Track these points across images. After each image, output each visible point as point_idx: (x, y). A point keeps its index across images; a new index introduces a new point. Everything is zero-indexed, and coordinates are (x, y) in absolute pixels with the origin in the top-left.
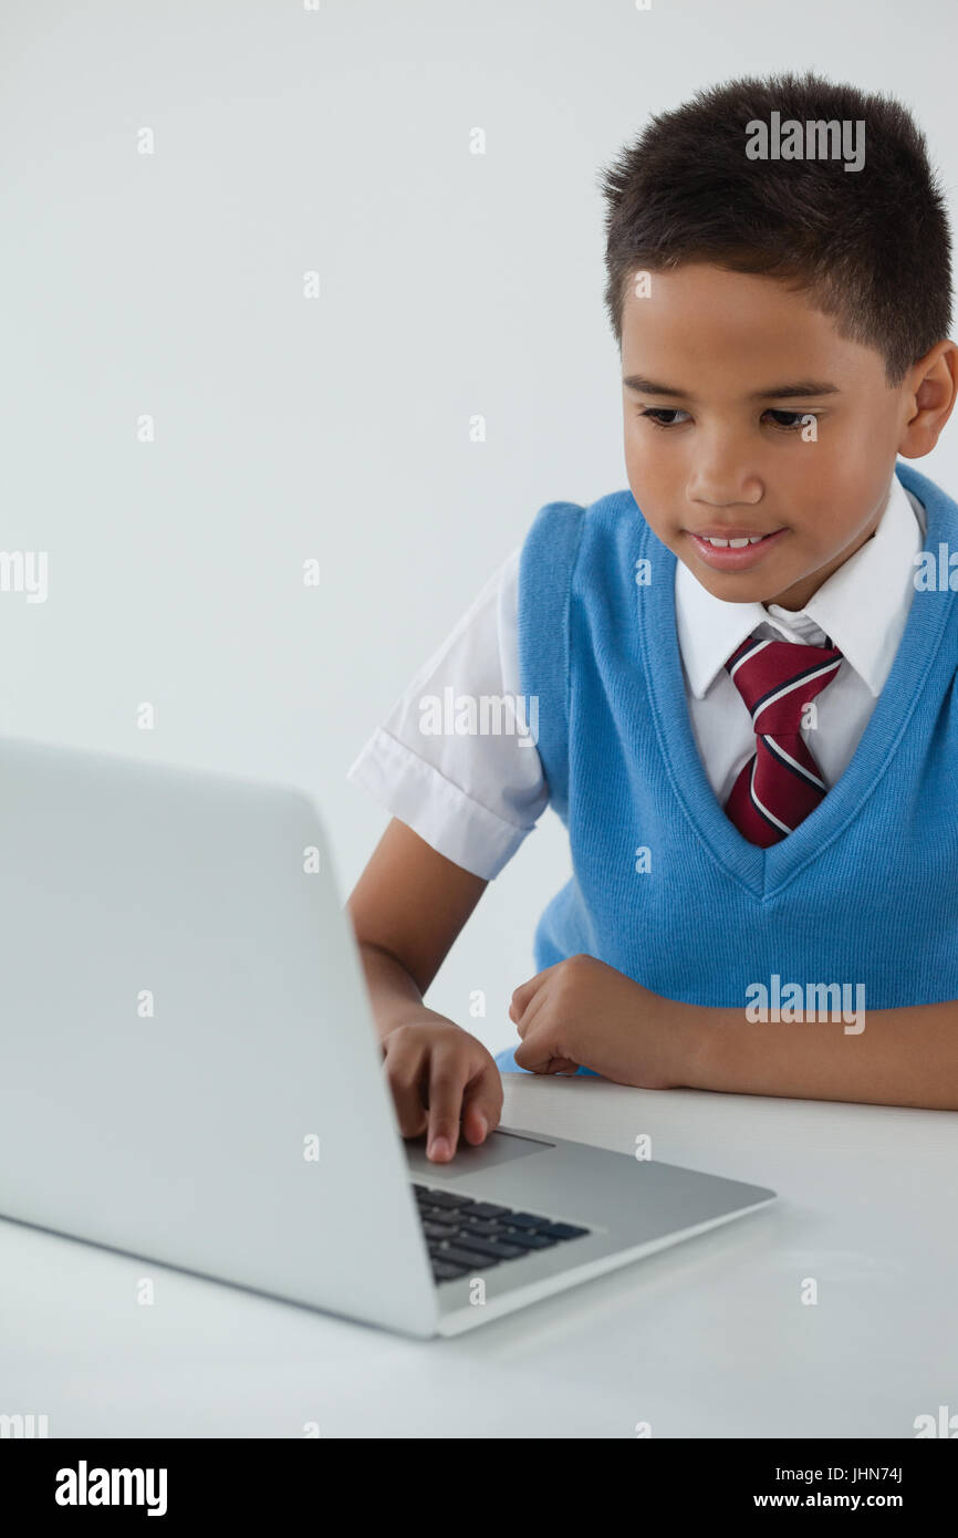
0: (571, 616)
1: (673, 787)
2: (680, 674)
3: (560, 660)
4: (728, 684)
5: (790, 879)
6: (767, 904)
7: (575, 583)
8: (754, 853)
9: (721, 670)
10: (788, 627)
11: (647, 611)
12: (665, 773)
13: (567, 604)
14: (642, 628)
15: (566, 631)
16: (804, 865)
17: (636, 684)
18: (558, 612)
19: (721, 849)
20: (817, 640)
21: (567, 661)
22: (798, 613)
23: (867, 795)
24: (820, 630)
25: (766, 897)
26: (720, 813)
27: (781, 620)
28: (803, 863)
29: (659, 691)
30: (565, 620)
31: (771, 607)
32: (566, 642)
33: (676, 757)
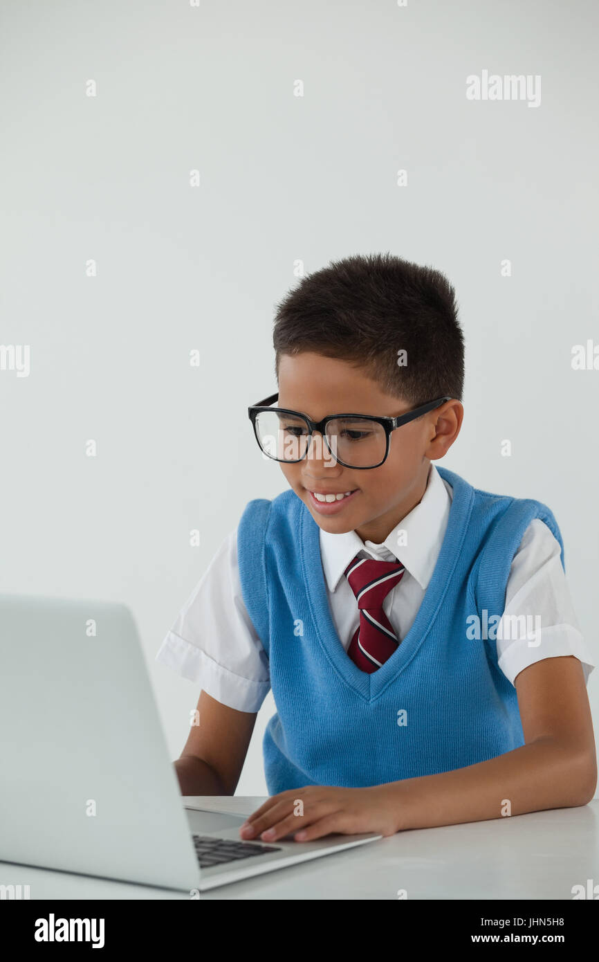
0: (266, 556)
1: (320, 642)
2: (323, 582)
3: (262, 579)
4: (346, 584)
5: (383, 690)
6: (372, 704)
7: (267, 538)
8: (364, 676)
9: (342, 576)
10: (374, 551)
11: (305, 551)
12: (316, 635)
13: (263, 550)
14: (303, 559)
15: (263, 564)
16: (390, 682)
17: (300, 589)
18: (259, 555)
19: (346, 675)
20: (391, 559)
21: (265, 580)
22: (380, 545)
23: (422, 641)
24: (392, 554)
25: (371, 700)
26: (345, 655)
27: (371, 549)
28: (390, 681)
29: (312, 592)
30: (263, 558)
31: (366, 542)
32: (264, 570)
33: (322, 627)
